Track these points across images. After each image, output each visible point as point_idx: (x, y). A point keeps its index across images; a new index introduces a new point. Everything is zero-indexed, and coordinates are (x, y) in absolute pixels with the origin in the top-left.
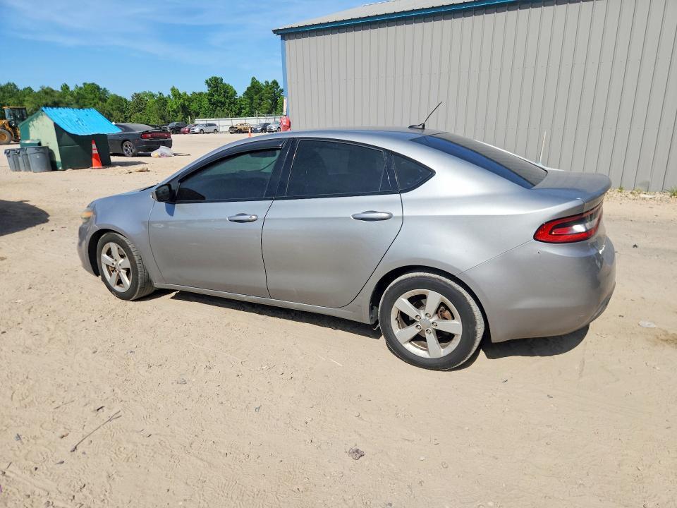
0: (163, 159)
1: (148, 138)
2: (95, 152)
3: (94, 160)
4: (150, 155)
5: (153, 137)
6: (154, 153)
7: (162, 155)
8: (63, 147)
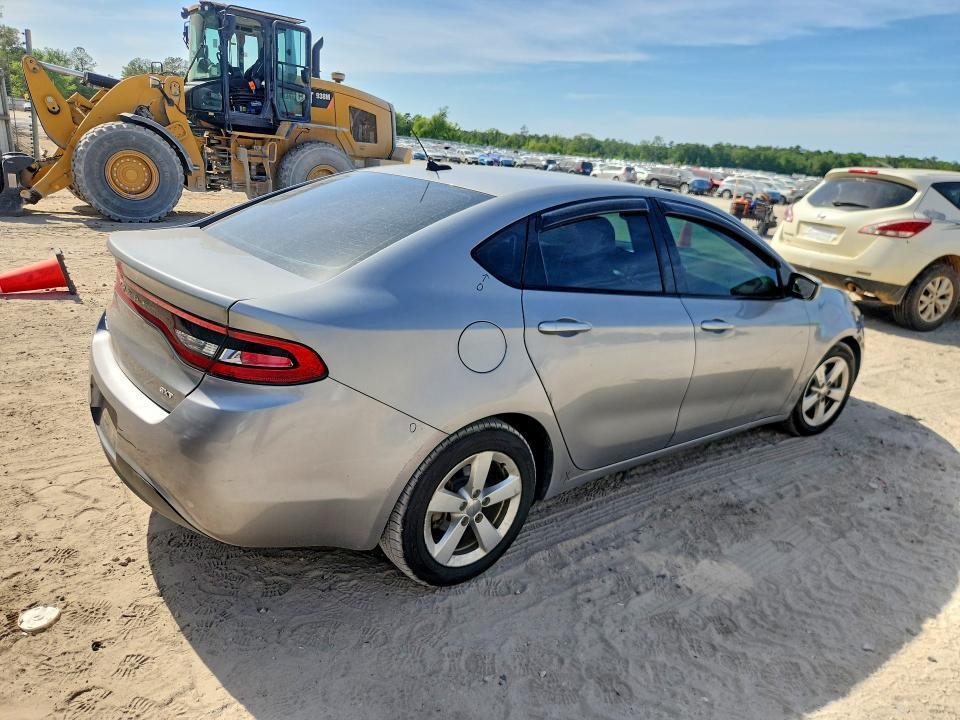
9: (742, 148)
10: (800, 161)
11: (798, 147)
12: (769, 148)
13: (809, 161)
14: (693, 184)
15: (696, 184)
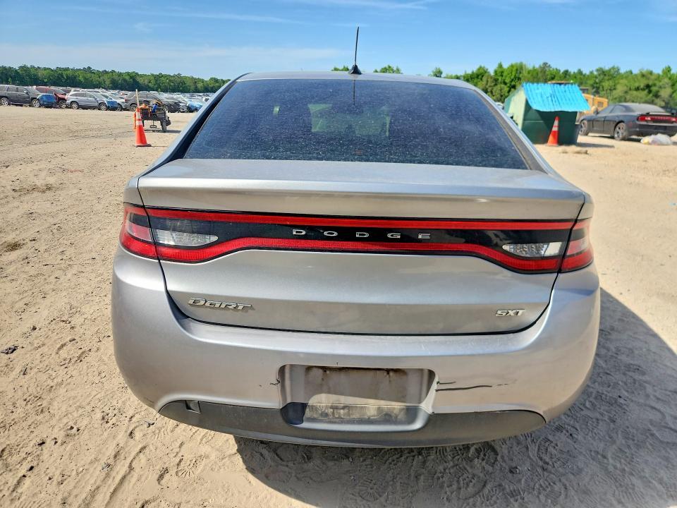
0: (654, 147)
1: (647, 121)
2: (555, 129)
3: (551, 138)
4: (639, 141)
5: (654, 120)
6: (646, 139)
7: (654, 142)
8: (527, 122)
9: (45, 69)
10: (95, 79)
11: (89, 68)
12: (67, 69)
13: (102, 78)
14: (42, 98)
15: (45, 99)
